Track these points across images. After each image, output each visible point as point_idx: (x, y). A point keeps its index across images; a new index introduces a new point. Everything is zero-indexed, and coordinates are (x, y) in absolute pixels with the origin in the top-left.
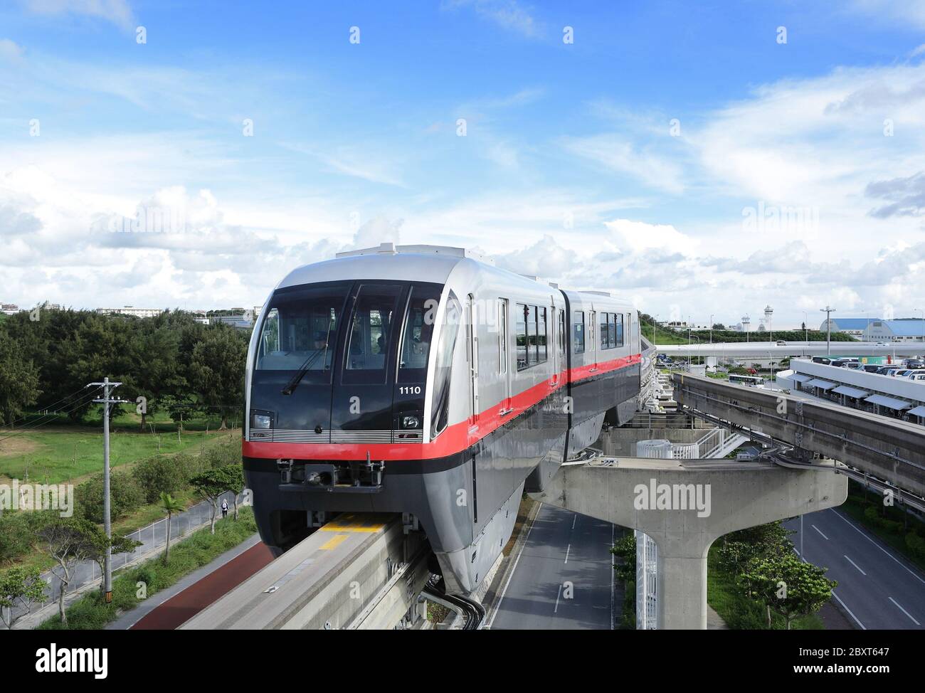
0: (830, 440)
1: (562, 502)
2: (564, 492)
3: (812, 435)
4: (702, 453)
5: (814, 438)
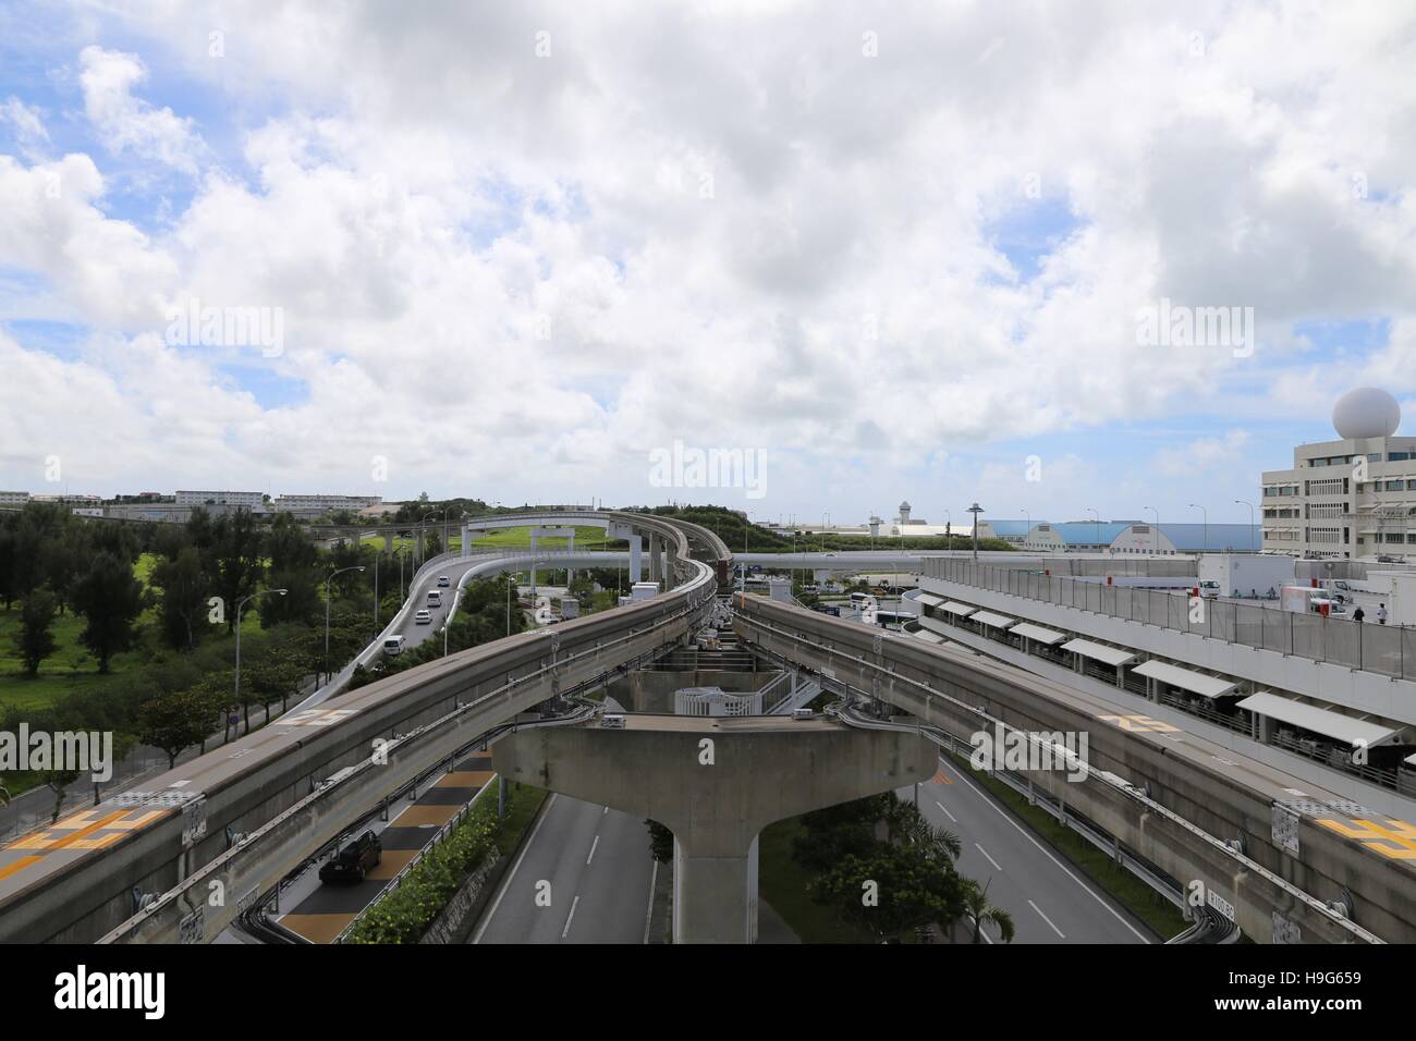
0: (911, 689)
1: (543, 779)
2: (546, 766)
3: (892, 682)
4: (767, 705)
5: (895, 686)
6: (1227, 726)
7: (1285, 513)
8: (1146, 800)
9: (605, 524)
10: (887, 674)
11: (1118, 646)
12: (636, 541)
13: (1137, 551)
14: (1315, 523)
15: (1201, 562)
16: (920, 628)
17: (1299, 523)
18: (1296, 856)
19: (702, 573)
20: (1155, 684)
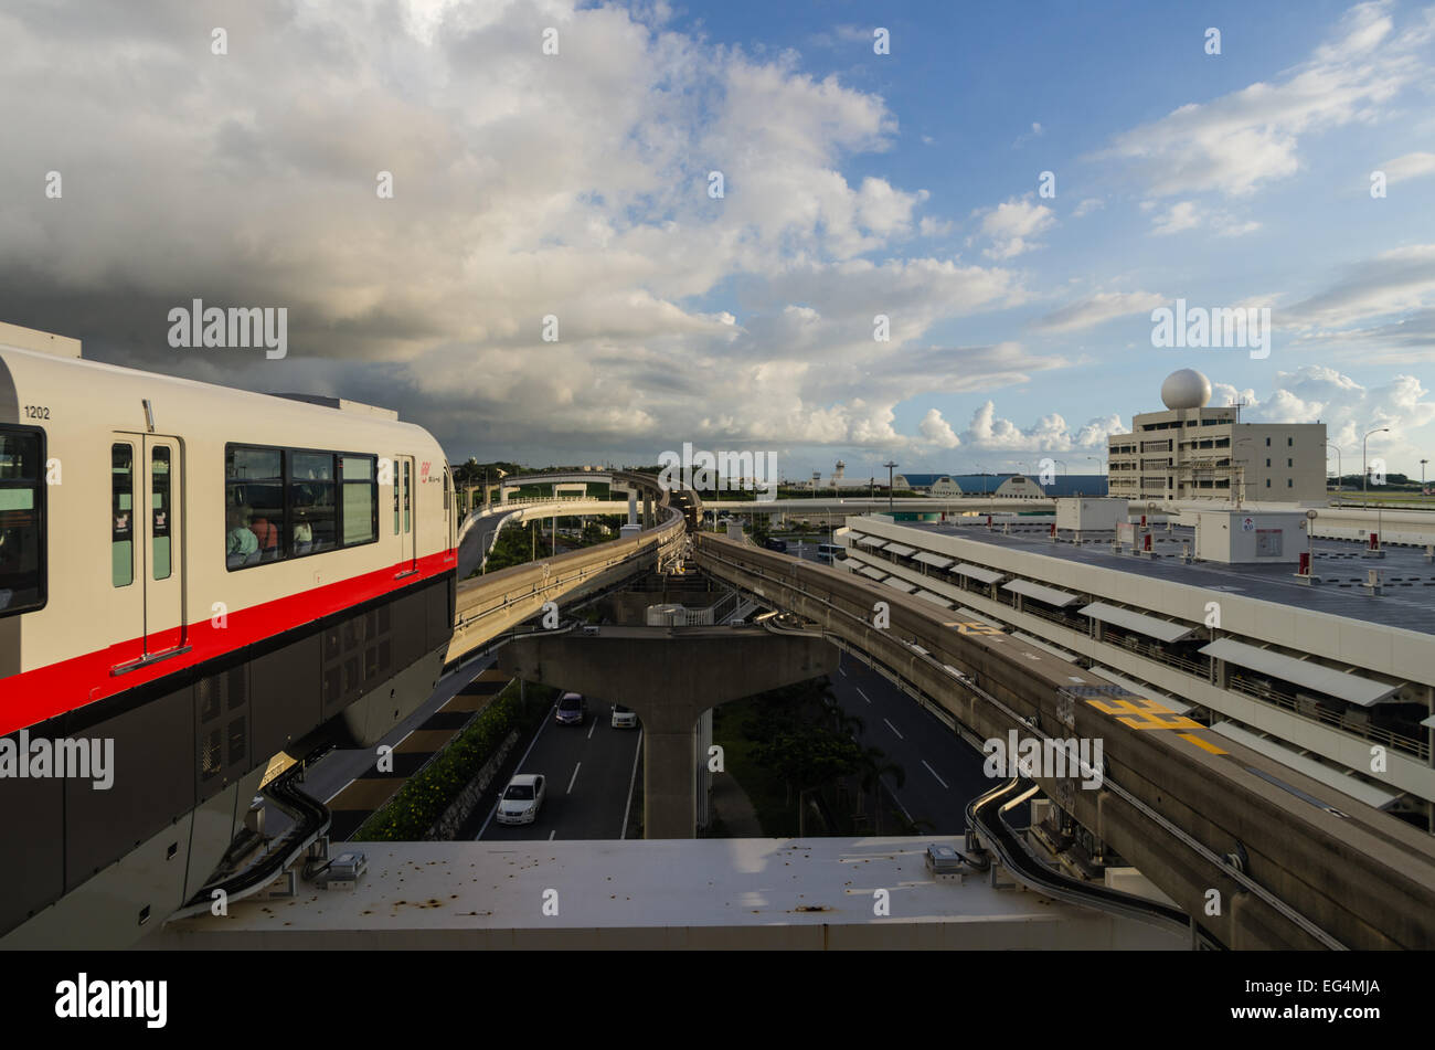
0: (818, 604)
2: (539, 665)
3: (804, 599)
4: (718, 616)
5: (806, 603)
6: (1072, 628)
7: (1125, 466)
8: (974, 687)
9: (608, 480)
10: (800, 593)
11: (992, 569)
12: (633, 493)
13: (1016, 497)
14: (1148, 473)
15: (1058, 505)
16: (846, 557)
17: (1136, 474)
18: (1072, 728)
19: (675, 516)
20: (1019, 596)
